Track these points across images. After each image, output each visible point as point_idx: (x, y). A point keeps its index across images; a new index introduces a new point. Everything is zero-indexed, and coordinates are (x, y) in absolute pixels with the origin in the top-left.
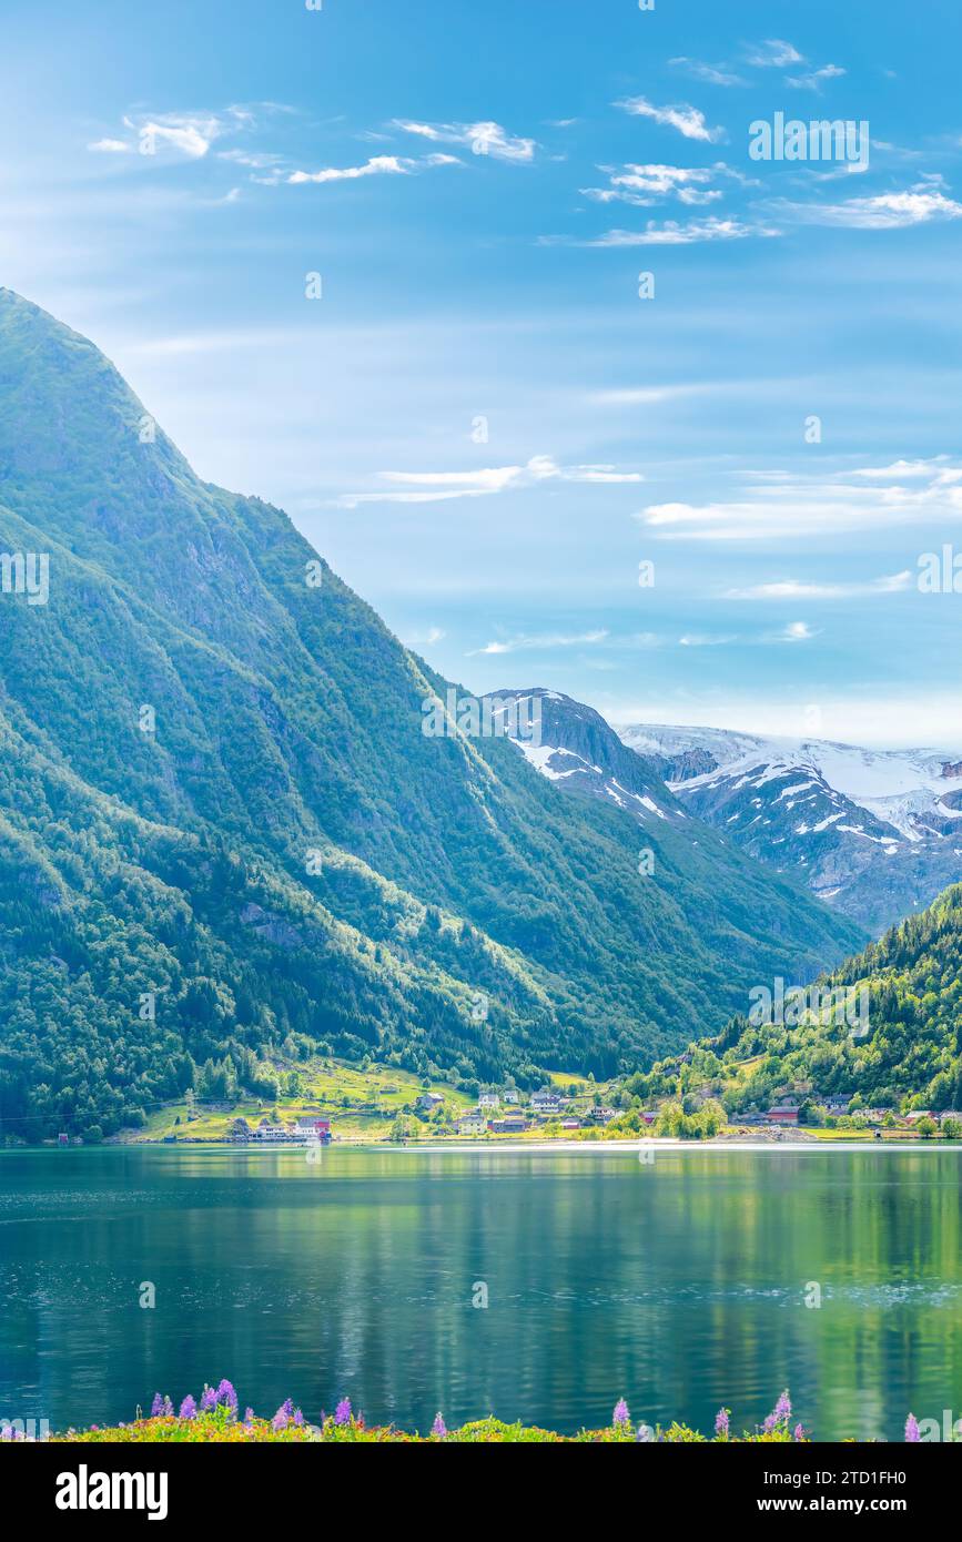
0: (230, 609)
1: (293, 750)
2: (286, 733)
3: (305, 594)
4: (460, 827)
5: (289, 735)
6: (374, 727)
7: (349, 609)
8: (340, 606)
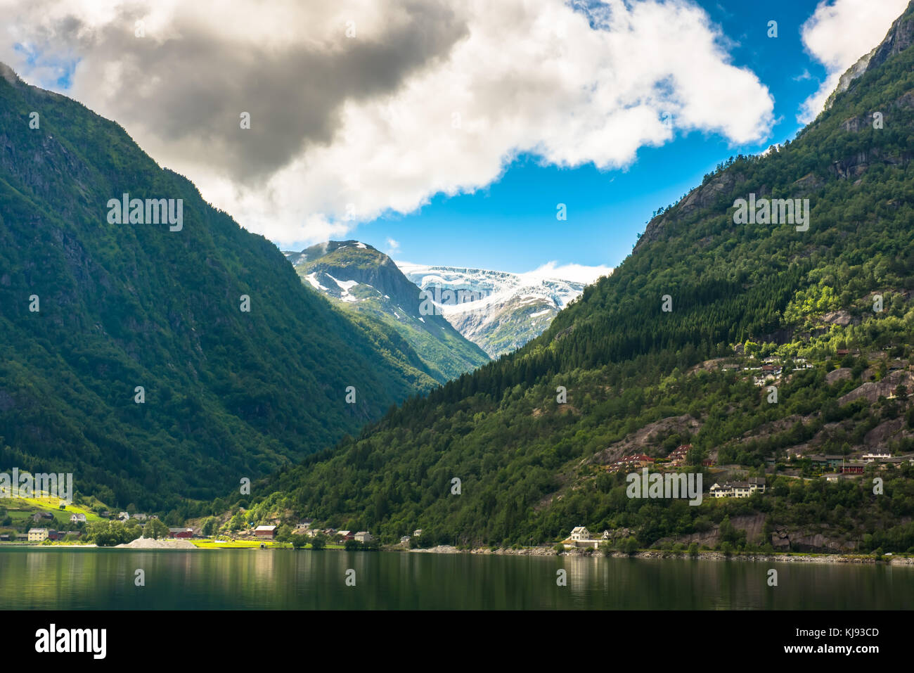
0: (59, 176)
1: (91, 274)
2: (87, 263)
3: (124, 168)
4: (216, 332)
5: (89, 264)
6: (160, 261)
7: (155, 180)
8: (149, 178)
